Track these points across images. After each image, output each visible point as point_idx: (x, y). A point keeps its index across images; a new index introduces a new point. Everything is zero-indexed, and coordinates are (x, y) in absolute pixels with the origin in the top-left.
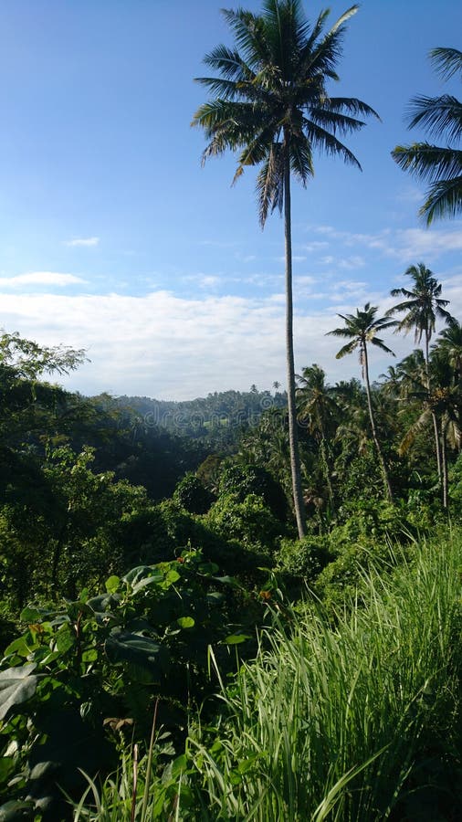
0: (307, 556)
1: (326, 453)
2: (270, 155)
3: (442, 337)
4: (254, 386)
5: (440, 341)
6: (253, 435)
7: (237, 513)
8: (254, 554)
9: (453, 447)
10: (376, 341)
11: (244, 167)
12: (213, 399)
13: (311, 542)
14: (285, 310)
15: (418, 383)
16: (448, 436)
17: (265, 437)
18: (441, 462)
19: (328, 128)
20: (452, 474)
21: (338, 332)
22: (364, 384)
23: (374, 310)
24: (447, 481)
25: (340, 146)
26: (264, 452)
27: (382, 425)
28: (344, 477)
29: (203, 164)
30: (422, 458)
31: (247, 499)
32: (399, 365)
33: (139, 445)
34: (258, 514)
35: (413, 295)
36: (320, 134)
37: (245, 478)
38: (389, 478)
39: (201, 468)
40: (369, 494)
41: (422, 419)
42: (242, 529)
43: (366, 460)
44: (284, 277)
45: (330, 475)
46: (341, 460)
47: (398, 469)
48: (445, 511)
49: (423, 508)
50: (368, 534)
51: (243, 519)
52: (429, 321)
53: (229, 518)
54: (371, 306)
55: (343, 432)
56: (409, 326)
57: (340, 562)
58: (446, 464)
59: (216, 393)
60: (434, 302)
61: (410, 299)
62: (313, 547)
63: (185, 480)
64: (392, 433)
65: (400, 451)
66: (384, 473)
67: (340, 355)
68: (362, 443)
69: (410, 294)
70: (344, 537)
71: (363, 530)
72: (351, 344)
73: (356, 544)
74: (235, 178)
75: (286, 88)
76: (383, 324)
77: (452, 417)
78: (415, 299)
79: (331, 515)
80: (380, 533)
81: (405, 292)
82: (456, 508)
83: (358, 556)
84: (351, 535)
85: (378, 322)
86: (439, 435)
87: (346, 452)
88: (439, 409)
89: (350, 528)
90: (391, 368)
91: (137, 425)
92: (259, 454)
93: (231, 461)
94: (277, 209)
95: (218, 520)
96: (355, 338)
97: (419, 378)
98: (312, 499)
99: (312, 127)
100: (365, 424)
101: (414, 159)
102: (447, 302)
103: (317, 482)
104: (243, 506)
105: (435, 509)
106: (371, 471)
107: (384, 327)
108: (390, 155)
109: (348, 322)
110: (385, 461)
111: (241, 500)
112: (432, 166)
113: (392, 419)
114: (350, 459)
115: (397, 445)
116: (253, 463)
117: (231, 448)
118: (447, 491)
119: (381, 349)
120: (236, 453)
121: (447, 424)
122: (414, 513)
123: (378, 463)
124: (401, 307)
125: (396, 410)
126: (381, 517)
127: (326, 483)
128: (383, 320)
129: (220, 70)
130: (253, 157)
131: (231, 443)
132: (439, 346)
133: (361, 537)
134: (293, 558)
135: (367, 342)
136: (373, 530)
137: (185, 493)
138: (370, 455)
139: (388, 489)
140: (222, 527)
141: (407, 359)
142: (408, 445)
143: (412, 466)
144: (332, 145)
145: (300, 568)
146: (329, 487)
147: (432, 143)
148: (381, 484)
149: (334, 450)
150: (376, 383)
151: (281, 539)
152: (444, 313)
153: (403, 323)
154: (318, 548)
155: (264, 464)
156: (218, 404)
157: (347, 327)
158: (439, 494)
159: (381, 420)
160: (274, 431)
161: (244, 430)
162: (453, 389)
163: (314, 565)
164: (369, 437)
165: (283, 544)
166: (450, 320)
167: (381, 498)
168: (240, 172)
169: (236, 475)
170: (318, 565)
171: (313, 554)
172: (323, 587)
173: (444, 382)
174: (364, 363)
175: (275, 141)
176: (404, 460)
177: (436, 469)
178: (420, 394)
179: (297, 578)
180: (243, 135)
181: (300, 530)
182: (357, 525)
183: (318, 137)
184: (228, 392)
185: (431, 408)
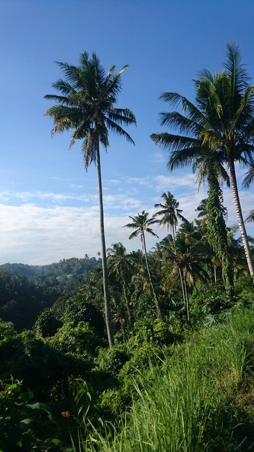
0: (114, 358)
1: (126, 292)
2: (89, 134)
3: (181, 228)
4: (86, 255)
5: (181, 230)
6: (86, 283)
7: (72, 334)
8: (81, 360)
9: (190, 286)
10: (149, 230)
11: (75, 140)
12: (63, 263)
13: (116, 349)
14: (99, 214)
15: (170, 252)
16: (187, 280)
17: (92, 284)
18: (185, 294)
19: (118, 122)
20: (190, 300)
21: (129, 225)
22: (144, 252)
23: (147, 214)
24: (189, 305)
25: (124, 132)
26: (92, 293)
27: (154, 274)
28: (136, 305)
29: (52, 137)
30: (175, 292)
31: (79, 325)
32: (161, 242)
33: (16, 293)
34: (86, 334)
35: (166, 207)
36: (114, 125)
37: (80, 310)
38: (159, 305)
39: (55, 305)
40: (149, 315)
41: (174, 271)
42: (75, 345)
43: (147, 295)
44: (98, 196)
45: (128, 305)
46: (134, 295)
47: (164, 299)
48: (189, 323)
49: (177, 322)
50: (148, 340)
51: (76, 337)
52: (174, 220)
53: (68, 337)
54: (145, 212)
55: (135, 279)
56: (165, 223)
57: (133, 360)
58: (187, 296)
59: (64, 260)
60: (175, 211)
61: (164, 209)
62: (117, 352)
63: (43, 314)
64: (160, 279)
65: (164, 288)
66: (156, 302)
67: (131, 237)
68: (145, 285)
69: (164, 207)
70: (135, 344)
71: (145, 338)
72: (136, 232)
73: (142, 348)
74: (70, 146)
75: (95, 101)
76: (152, 222)
77: (188, 269)
78: (166, 209)
79: (130, 328)
80: (155, 339)
81: (161, 206)
82: (194, 319)
83: (143, 356)
84: (139, 342)
85: (149, 220)
86: (183, 279)
87: (137, 290)
88: (181, 265)
89: (138, 338)
90: (157, 243)
91: (15, 280)
92: (89, 295)
93: (72, 300)
94: (93, 162)
95: (61, 339)
96: (138, 228)
97: (171, 249)
98: (119, 319)
99: (109, 122)
100: (145, 274)
101: (161, 140)
102: (182, 211)
103: (121, 309)
104: (77, 329)
105: (183, 322)
106: (150, 301)
107: (152, 223)
108: (150, 138)
109: (134, 220)
110: (157, 295)
111: (75, 325)
112: (170, 144)
113: (159, 271)
114: (139, 294)
115: (163, 285)
116: (85, 301)
117: (73, 292)
118: (189, 310)
119: (151, 234)
120: (75, 294)
121: (186, 273)
122: (172, 325)
123: (153, 296)
124: (160, 213)
125: (161, 266)
126: (155, 329)
127: (126, 310)
128: (151, 219)
129: (61, 91)
130: (80, 134)
131: (73, 289)
132: (180, 232)
133: (144, 343)
134: (106, 360)
135: (144, 231)
136: (151, 338)
137: (43, 322)
138: (149, 292)
139: (159, 311)
140: (63, 344)
141: (164, 239)
142: (168, 286)
143: (171, 297)
144: (120, 131)
145: (110, 366)
146: (128, 312)
147: (169, 133)
148: (155, 308)
149: (130, 290)
150: (150, 252)
151: (99, 348)
152: (181, 216)
153: (161, 221)
154: (120, 353)
155: (92, 300)
156: (65, 266)
157: (134, 223)
158: (185, 312)
159: (154, 272)
160: (98, 280)
161: (80, 280)
162: (188, 255)
163: (118, 364)
164: (148, 282)
165: (101, 351)
166: (184, 219)
167: (156, 317)
168: (73, 142)
169: (74, 309)
170: (120, 363)
171: (117, 357)
172: (123, 378)
173: (183, 251)
174: (143, 241)
175: (91, 127)
176: (167, 293)
177: (183, 297)
178: (172, 258)
179: (108, 373)
180: (73, 123)
181: (110, 342)
182: (142, 335)
183: (112, 127)
184: (72, 259)
185: (178, 265)
